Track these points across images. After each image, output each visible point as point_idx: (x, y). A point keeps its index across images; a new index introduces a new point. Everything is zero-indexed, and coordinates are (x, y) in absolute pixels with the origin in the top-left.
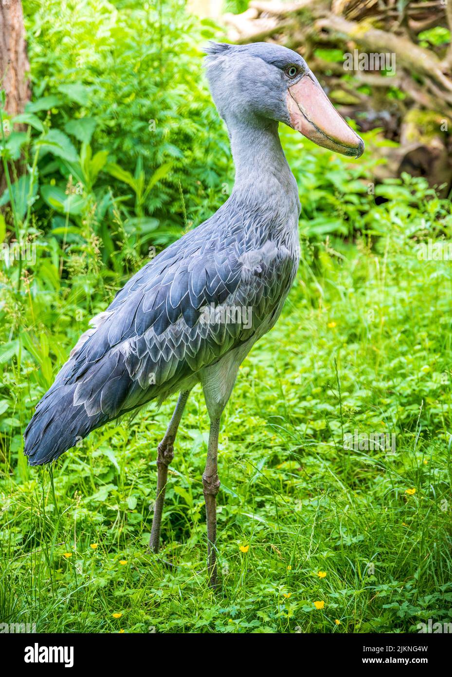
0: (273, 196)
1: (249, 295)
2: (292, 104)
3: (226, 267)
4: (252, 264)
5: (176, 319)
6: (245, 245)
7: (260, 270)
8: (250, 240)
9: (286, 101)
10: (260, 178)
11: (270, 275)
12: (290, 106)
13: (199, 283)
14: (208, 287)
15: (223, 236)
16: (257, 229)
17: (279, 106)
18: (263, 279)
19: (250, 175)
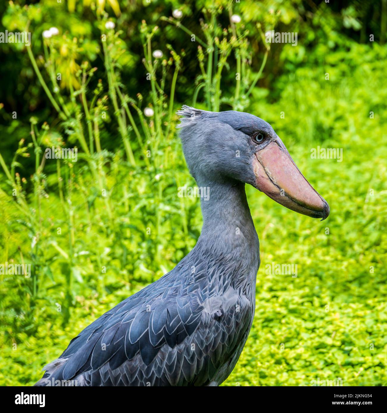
0: (238, 248)
1: (207, 339)
2: (258, 167)
3: (188, 308)
4: (212, 308)
5: (133, 355)
6: (208, 291)
7: (219, 314)
8: (213, 286)
9: (253, 164)
10: (226, 231)
11: (229, 321)
12: (257, 169)
13: (160, 321)
14: (168, 326)
15: (186, 283)
16: (220, 277)
17: (245, 168)
18: (221, 324)
19: (217, 227)
